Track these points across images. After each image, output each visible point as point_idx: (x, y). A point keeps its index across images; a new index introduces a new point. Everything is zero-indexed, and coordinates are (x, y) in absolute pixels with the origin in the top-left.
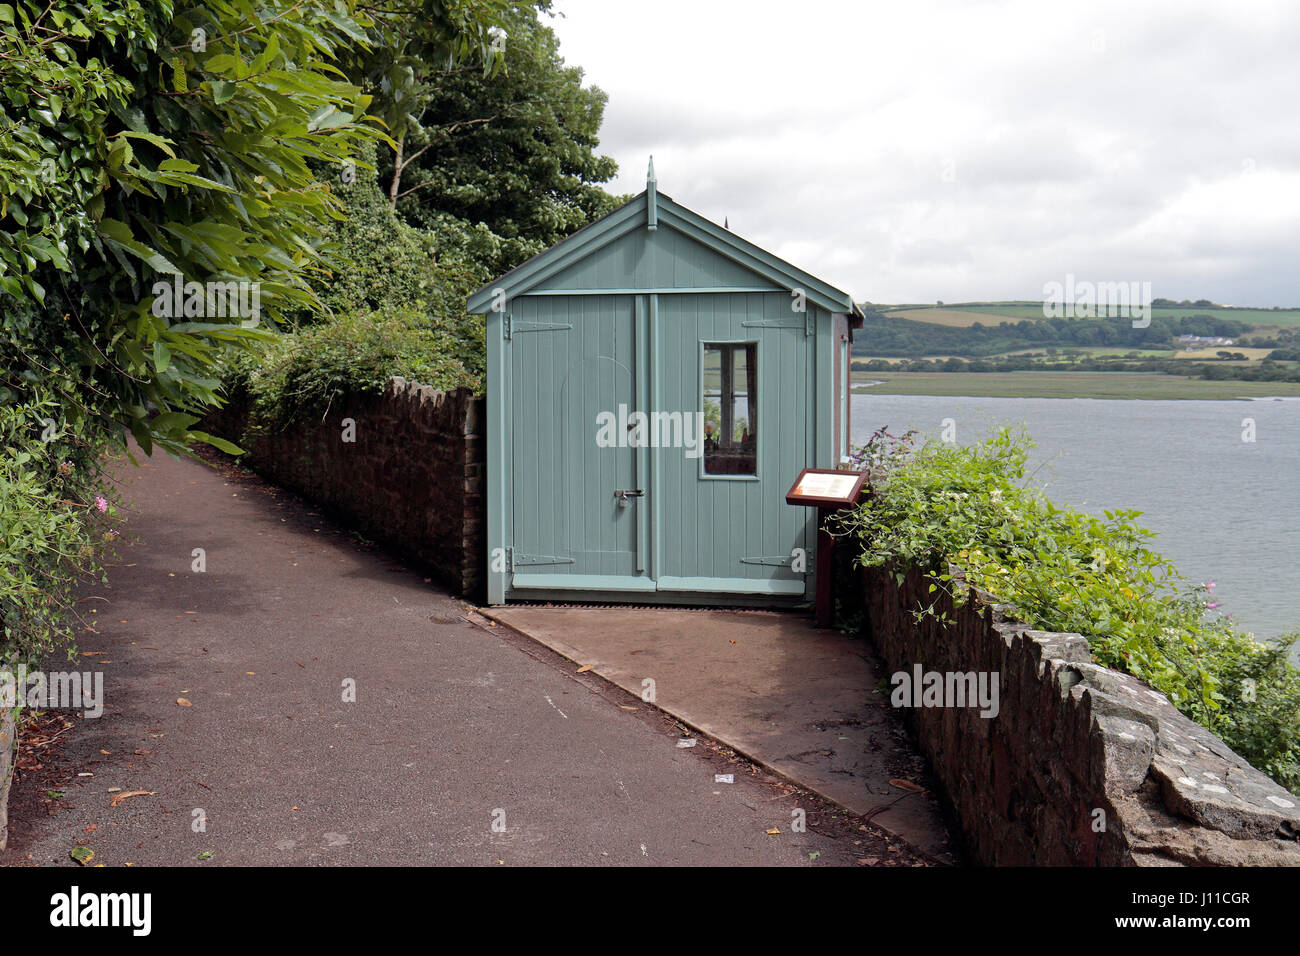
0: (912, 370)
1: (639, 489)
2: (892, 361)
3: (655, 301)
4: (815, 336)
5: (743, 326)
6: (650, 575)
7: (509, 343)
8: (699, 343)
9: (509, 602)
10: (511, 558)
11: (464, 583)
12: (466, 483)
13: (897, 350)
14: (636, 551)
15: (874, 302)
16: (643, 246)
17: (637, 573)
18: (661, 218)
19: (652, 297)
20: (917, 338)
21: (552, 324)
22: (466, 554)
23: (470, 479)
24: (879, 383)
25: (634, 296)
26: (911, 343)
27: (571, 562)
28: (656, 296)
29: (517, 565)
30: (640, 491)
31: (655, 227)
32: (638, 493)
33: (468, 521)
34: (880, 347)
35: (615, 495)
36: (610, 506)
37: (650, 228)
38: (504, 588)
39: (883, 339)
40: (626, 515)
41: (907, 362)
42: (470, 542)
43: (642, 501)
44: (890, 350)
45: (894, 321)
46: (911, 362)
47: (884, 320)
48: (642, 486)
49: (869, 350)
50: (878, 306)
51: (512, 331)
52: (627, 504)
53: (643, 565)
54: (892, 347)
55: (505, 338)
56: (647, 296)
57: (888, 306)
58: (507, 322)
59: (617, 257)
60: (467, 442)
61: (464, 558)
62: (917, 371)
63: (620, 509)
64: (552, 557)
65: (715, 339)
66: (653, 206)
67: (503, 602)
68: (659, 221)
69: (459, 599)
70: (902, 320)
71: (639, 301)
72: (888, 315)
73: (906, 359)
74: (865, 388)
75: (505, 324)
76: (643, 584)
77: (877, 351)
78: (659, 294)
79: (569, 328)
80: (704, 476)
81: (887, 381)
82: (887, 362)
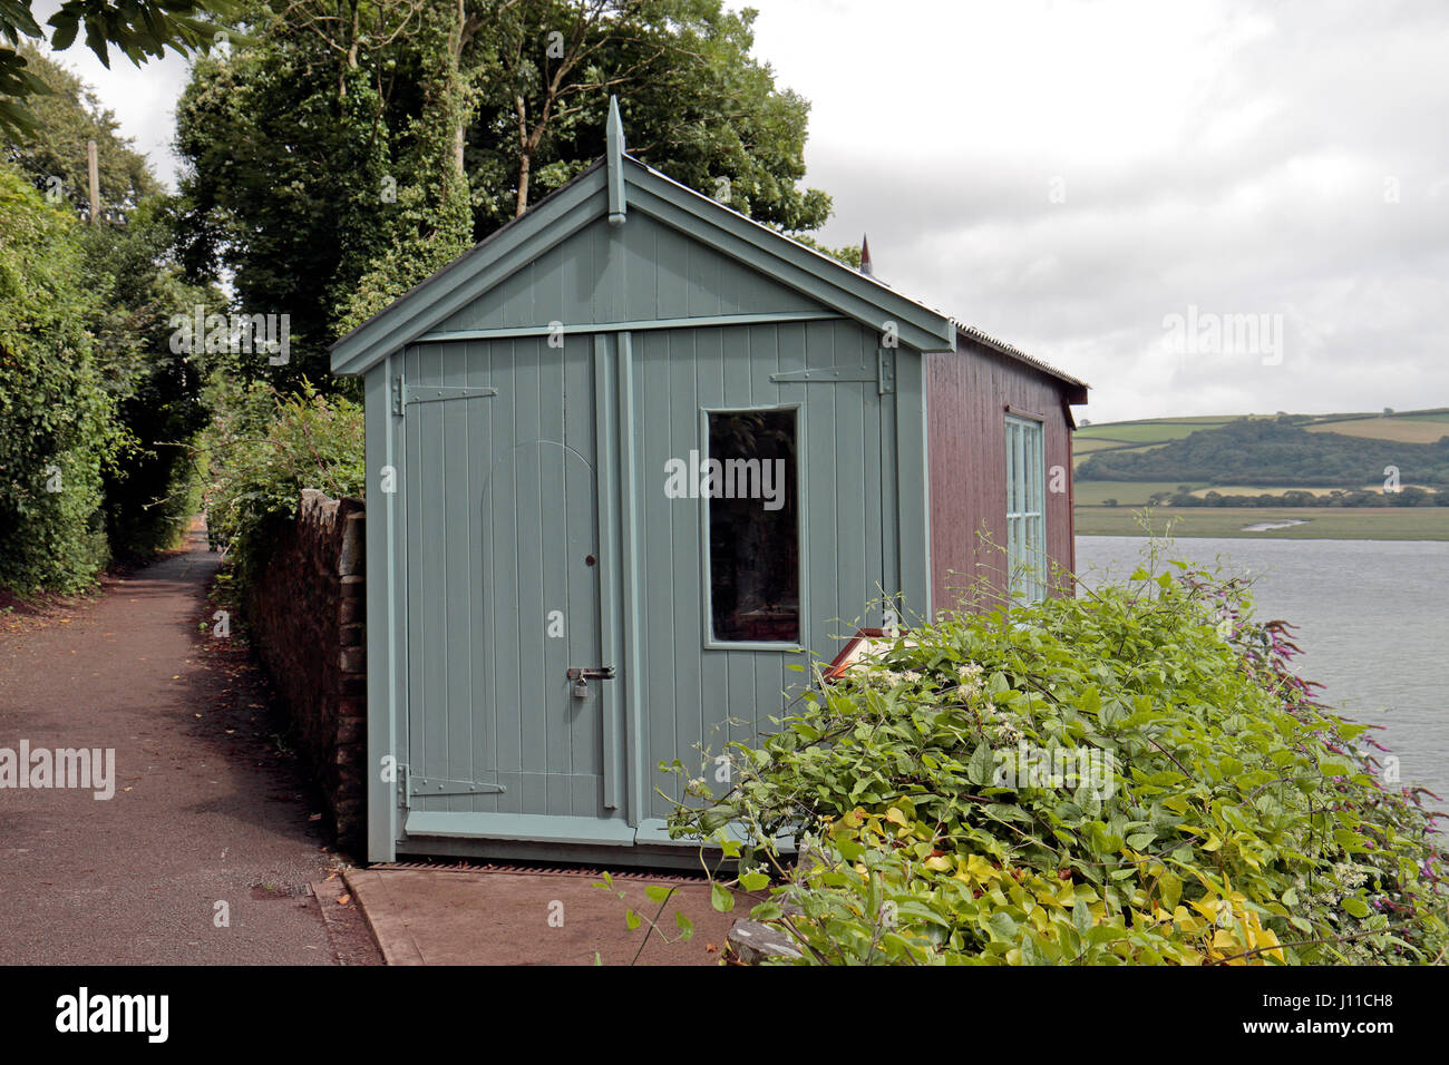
0: (1347, 504)
1: (604, 666)
2: (1318, 493)
3: (626, 342)
4: (895, 394)
5: (772, 381)
6: (626, 817)
7: (399, 422)
8: (699, 412)
9: (402, 858)
10: (404, 783)
11: (339, 825)
12: (343, 656)
13: (1327, 478)
14: (603, 774)
15: (1291, 412)
16: (607, 251)
17: (607, 812)
18: (632, 202)
19: (620, 336)
20: (1356, 460)
21: (466, 389)
22: (344, 775)
23: (350, 650)
24: (1298, 523)
25: (592, 335)
26: (1348, 466)
27: (500, 792)
28: (628, 335)
29: (414, 796)
30: (607, 670)
31: (623, 218)
32: (604, 673)
33: (347, 720)
34: (1301, 473)
35: (569, 677)
36: (560, 693)
37: (611, 218)
38: (394, 836)
39: (1305, 462)
40: (588, 708)
41: (1341, 494)
42: (349, 756)
43: (611, 686)
44: (1315, 478)
45: (1320, 436)
46: (1346, 493)
47: (1306, 437)
48: (611, 661)
49: (1284, 478)
50: (1298, 418)
51: (404, 403)
52: (588, 691)
53: (614, 799)
54: (1319, 473)
55: (394, 414)
56: (614, 334)
57: (1307, 417)
58: (396, 388)
59: (565, 271)
60: (343, 588)
61: (341, 781)
62: (1356, 506)
63: (578, 700)
64: (471, 784)
65: (726, 406)
66: (616, 181)
67: (393, 859)
68: (630, 208)
69: (331, 852)
70: (1334, 437)
71: (602, 344)
72: (1312, 429)
73: (1339, 490)
74: (1278, 530)
75: (393, 391)
76: (614, 832)
77: (1296, 479)
78: (633, 332)
79: (493, 395)
80: (712, 643)
81: (1310, 520)
82: (1311, 494)
